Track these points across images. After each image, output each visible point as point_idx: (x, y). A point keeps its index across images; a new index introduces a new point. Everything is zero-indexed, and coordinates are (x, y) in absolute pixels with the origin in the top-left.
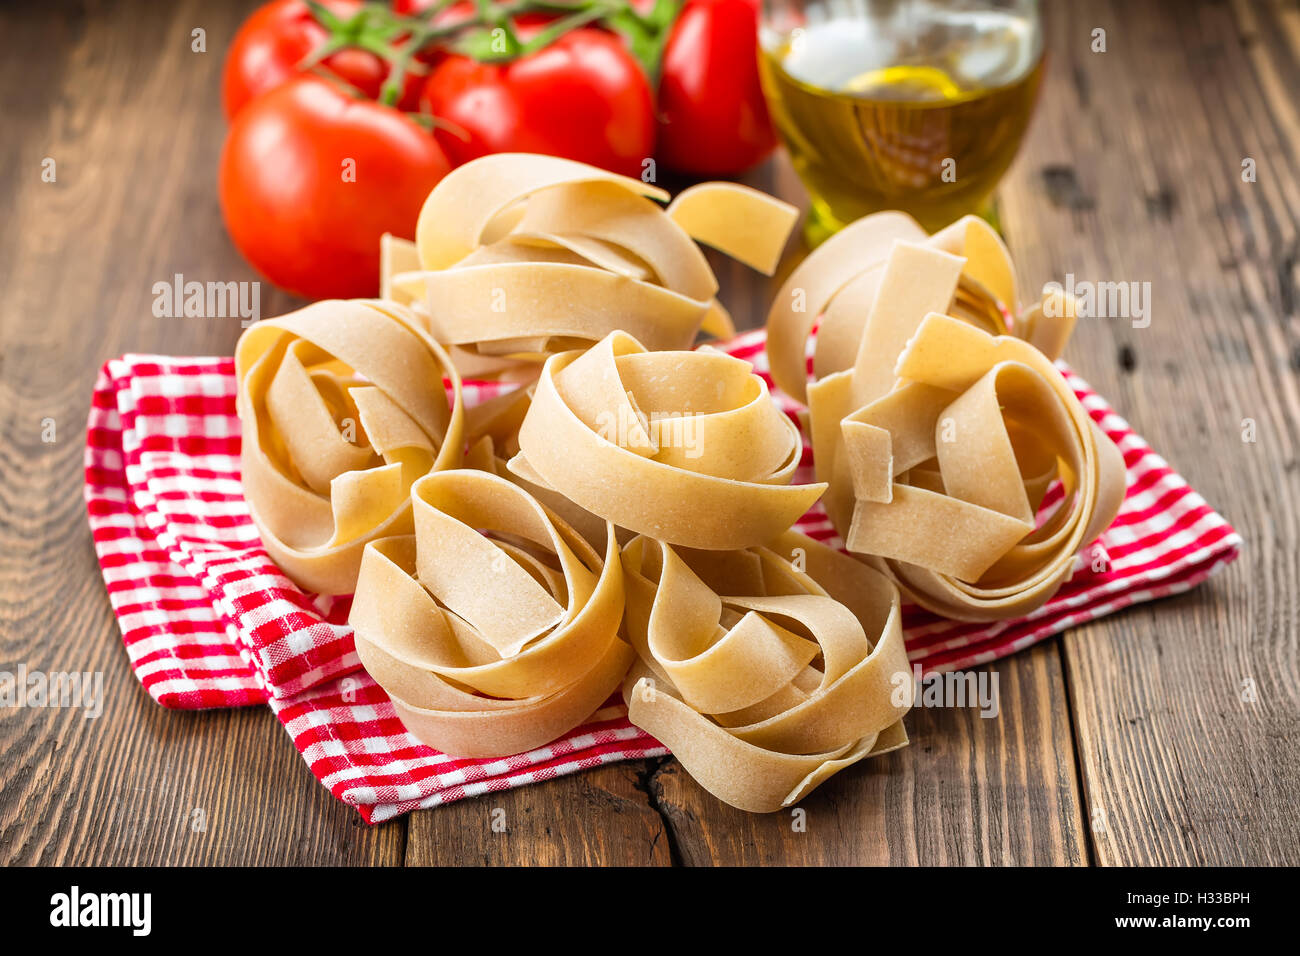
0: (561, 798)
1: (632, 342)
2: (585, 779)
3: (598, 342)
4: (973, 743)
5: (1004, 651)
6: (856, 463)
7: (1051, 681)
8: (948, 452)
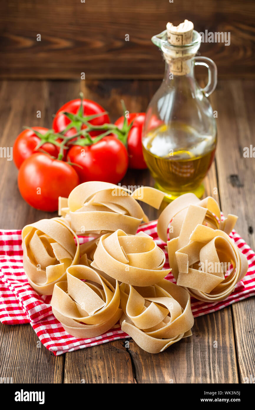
0: (104, 349)
1: (122, 232)
2: (110, 344)
3: (114, 232)
4: (209, 335)
5: (217, 309)
6: (179, 263)
7: (229, 317)
8: (203, 260)
